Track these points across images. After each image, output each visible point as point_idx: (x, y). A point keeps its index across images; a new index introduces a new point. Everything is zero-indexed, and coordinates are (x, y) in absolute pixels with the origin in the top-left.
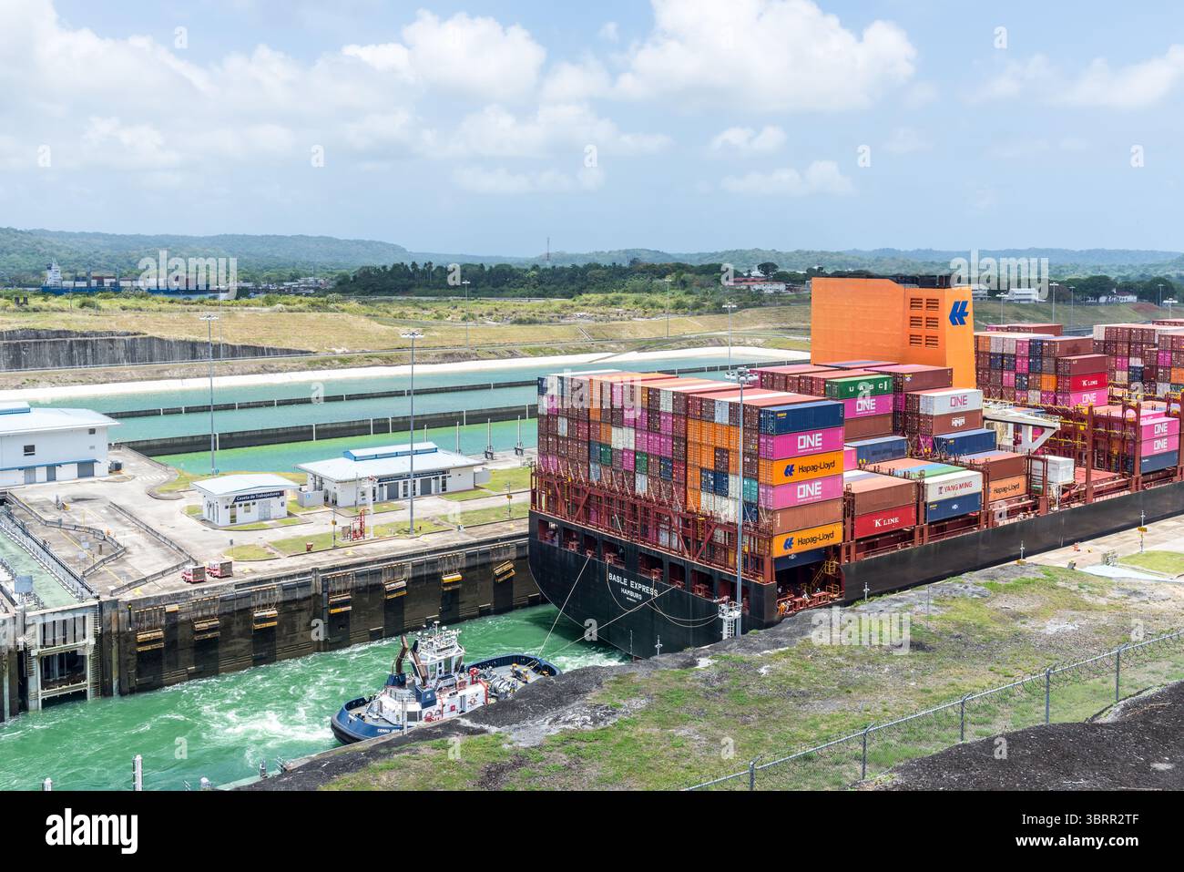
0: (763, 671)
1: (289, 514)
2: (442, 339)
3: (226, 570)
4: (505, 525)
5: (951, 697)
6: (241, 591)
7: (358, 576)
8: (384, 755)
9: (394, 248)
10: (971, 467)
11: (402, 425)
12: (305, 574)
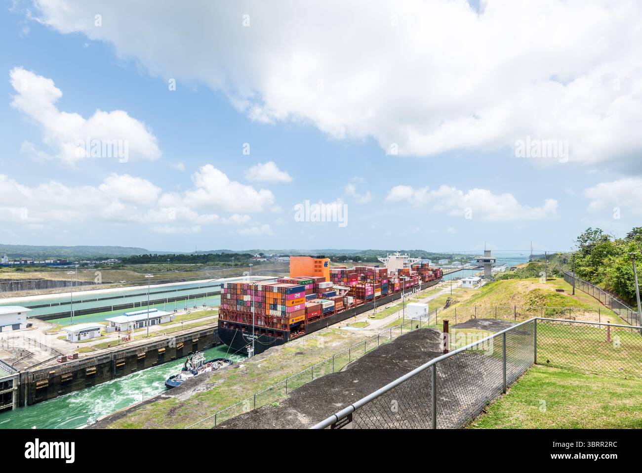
0: (259, 366)
1: (102, 335)
2: (160, 277)
3: (75, 356)
4: (181, 332)
5: (310, 366)
6: (81, 363)
7: (127, 353)
8: (133, 411)
9: (144, 250)
10: (332, 300)
11: (145, 304)
12: (107, 354)
